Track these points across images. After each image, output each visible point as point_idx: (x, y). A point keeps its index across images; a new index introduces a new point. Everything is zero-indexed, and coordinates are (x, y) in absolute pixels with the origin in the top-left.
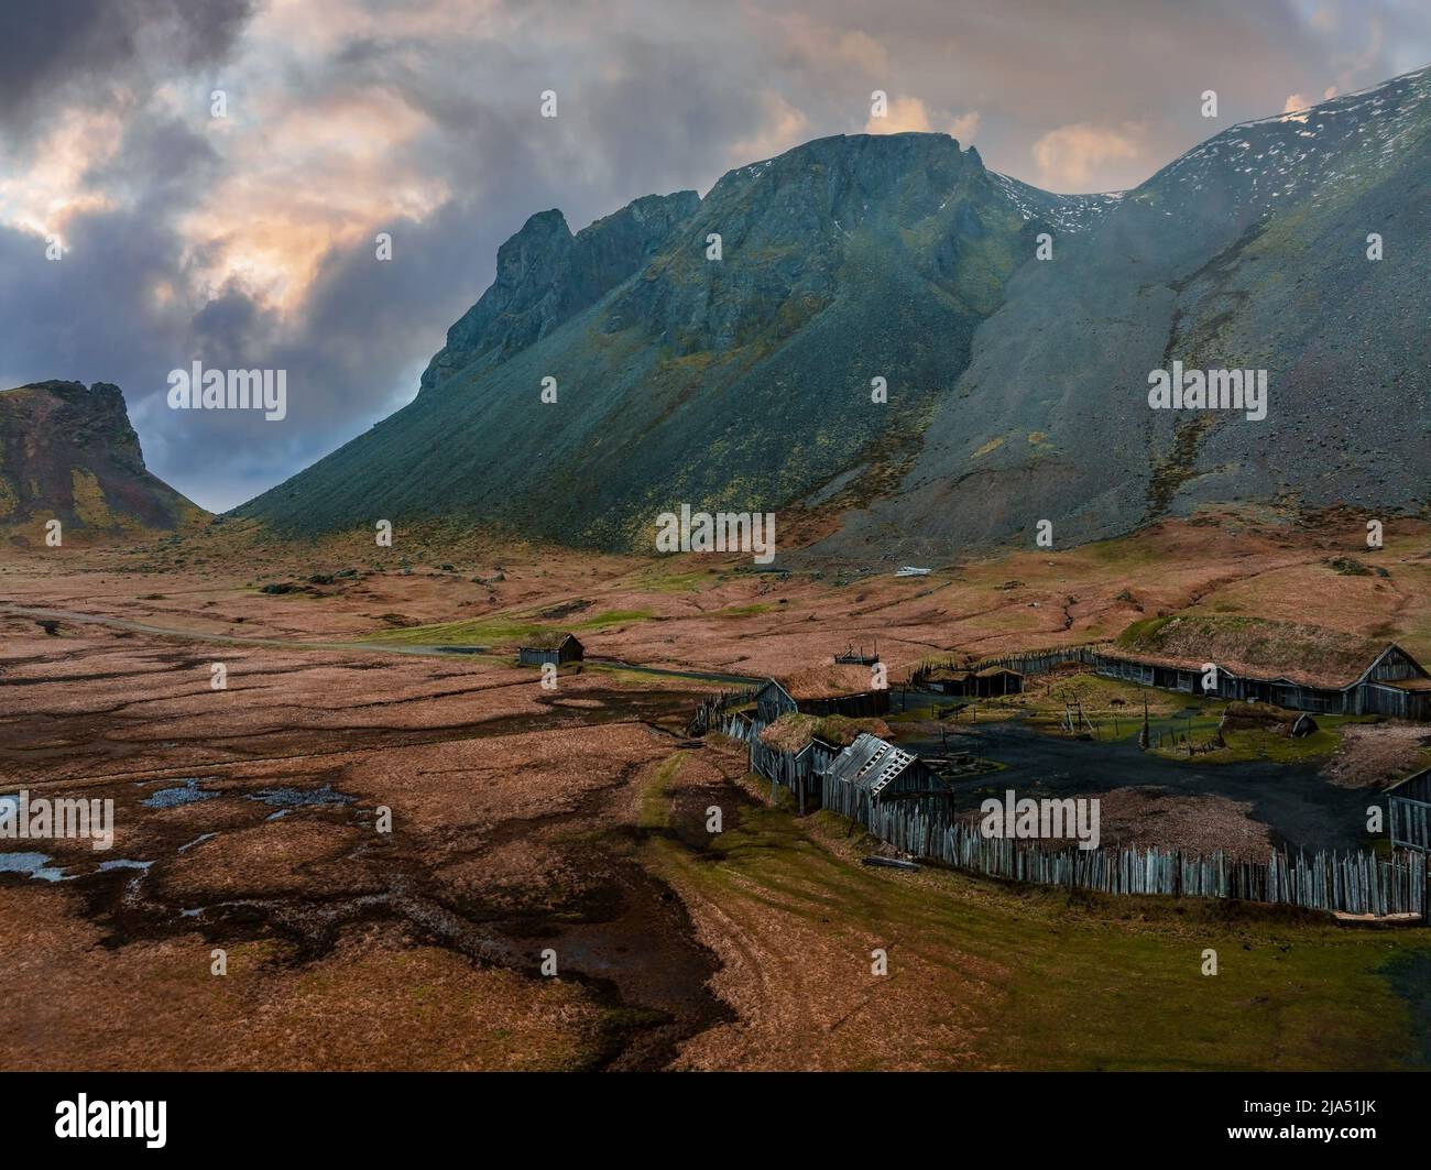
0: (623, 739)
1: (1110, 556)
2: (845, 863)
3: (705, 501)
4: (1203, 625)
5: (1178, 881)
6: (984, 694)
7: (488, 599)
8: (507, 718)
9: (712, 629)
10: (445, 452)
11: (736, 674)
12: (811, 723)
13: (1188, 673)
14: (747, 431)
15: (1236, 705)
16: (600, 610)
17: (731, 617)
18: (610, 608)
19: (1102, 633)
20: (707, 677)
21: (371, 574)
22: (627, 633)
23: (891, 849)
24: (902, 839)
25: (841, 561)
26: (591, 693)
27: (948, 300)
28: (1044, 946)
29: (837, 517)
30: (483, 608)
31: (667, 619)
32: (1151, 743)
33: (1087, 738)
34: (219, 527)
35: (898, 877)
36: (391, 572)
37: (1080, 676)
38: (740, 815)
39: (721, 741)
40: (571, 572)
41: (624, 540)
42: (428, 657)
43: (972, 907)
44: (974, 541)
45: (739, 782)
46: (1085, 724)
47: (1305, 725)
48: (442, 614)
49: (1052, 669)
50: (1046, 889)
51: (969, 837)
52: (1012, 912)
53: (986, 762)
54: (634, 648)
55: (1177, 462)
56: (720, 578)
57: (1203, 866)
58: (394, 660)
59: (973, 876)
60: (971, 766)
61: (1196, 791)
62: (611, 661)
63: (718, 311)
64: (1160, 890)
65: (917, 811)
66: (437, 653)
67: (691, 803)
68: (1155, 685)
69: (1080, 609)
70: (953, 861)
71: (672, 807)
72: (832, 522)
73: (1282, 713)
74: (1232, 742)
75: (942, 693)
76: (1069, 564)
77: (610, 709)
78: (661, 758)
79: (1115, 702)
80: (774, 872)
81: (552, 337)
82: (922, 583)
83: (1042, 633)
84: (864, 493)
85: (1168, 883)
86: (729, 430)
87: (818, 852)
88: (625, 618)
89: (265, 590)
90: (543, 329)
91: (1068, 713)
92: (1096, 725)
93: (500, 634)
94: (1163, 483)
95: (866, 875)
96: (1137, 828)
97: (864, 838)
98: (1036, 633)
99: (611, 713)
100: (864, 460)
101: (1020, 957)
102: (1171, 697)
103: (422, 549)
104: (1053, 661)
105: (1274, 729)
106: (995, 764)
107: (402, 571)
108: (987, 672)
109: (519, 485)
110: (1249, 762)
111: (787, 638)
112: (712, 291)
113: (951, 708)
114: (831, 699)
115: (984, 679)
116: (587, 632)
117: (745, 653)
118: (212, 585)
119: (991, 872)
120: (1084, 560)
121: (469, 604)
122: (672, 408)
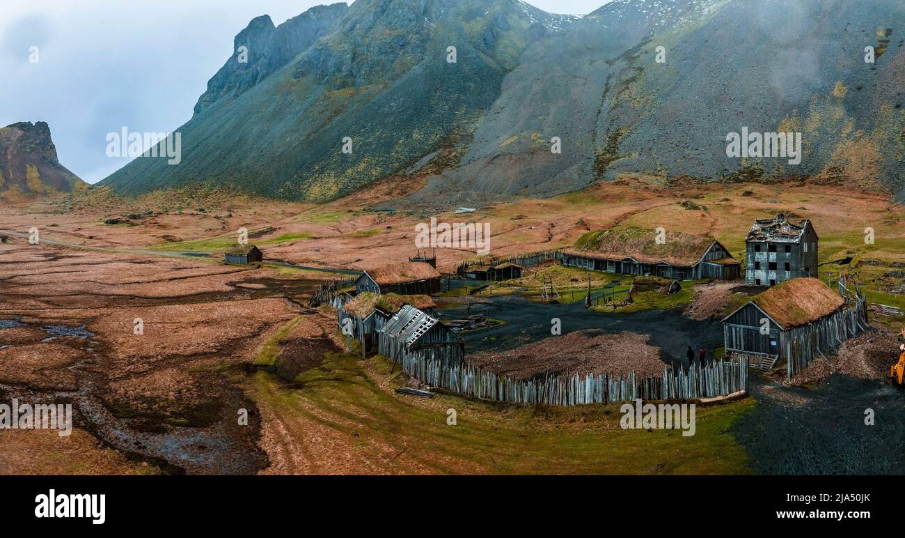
0: (269, 307)
1: (573, 201)
2: (384, 392)
3: (348, 171)
4: (620, 234)
5: (606, 394)
6: (499, 279)
7: (221, 227)
8: (205, 293)
9: (345, 244)
10: (204, 147)
11: (352, 270)
12: (376, 298)
13: (613, 262)
14: (373, 131)
15: (639, 278)
16: (281, 233)
17: (357, 237)
18: (287, 232)
19: (567, 243)
20: (334, 271)
21: (160, 214)
22: (294, 246)
23: (416, 383)
24: (423, 376)
25: (426, 204)
26: (262, 280)
27: (488, 60)
28: (513, 447)
29: (424, 179)
30: (217, 232)
31: (320, 238)
32: (592, 303)
33: (555, 302)
34: (91, 191)
35: (418, 402)
36: (171, 213)
37: (555, 267)
38: (324, 358)
39: (327, 310)
40: (271, 211)
41: (301, 194)
42: (176, 258)
43: (466, 421)
44: (500, 193)
45: (331, 336)
46: (555, 294)
47: (675, 287)
48: (195, 236)
49: (539, 263)
50: (519, 406)
51: (467, 373)
52: (494, 423)
53: (493, 320)
54: (296, 254)
55: (608, 152)
56: (354, 215)
57: (622, 382)
58: (158, 259)
59: (469, 399)
60: (483, 324)
61: (617, 330)
62: (280, 262)
63: (357, 65)
64: (594, 401)
65: (433, 357)
66: (182, 256)
67: (295, 350)
68: (595, 269)
69: (557, 230)
70: (456, 390)
71: (281, 351)
72: (421, 182)
73: (663, 281)
74: (637, 300)
75: (474, 279)
76: (551, 205)
77: (269, 289)
78: (288, 320)
79: (572, 280)
80: (332, 398)
81: (263, 82)
82: (470, 216)
83: (535, 243)
84: (439, 166)
85: (600, 395)
86: (363, 130)
87: (368, 384)
88: (295, 237)
89: (107, 222)
90: (259, 78)
91: (546, 288)
92: (561, 294)
93: (221, 246)
94: (601, 162)
95: (396, 400)
96: (582, 357)
97: (399, 375)
98: (532, 242)
99: (268, 292)
100: (440, 147)
101: (494, 457)
102: (603, 275)
103: (190, 200)
104: (540, 258)
105: (659, 290)
106: (498, 321)
107: (177, 212)
108: (501, 266)
109: (244, 163)
110: (646, 310)
111: (387, 248)
112: (354, 54)
113: (479, 288)
114: (402, 284)
115: (499, 270)
116: (271, 245)
117: (360, 257)
118: (83, 220)
119: (482, 397)
120: (560, 203)
121: (210, 230)
122: (330, 119)
